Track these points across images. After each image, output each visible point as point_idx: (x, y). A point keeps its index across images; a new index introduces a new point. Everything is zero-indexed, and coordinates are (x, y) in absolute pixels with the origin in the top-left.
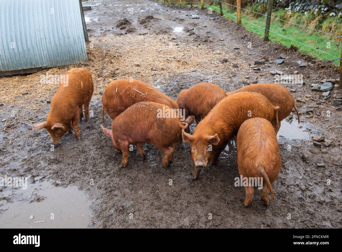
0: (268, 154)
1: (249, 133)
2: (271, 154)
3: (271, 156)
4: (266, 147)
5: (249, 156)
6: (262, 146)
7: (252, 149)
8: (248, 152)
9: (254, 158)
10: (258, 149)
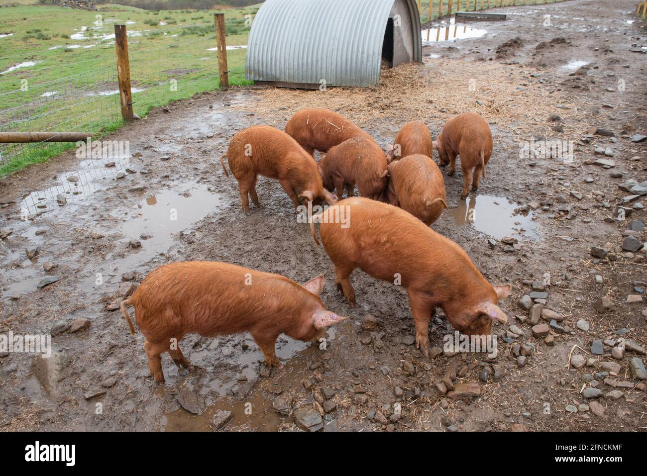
0: (435, 188)
1: (412, 168)
2: (438, 187)
3: (438, 189)
4: (433, 180)
5: (415, 192)
6: (428, 180)
7: (418, 183)
8: (415, 187)
9: (421, 193)
10: (425, 184)
